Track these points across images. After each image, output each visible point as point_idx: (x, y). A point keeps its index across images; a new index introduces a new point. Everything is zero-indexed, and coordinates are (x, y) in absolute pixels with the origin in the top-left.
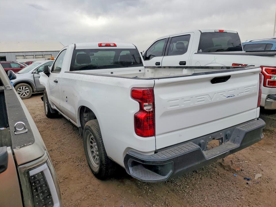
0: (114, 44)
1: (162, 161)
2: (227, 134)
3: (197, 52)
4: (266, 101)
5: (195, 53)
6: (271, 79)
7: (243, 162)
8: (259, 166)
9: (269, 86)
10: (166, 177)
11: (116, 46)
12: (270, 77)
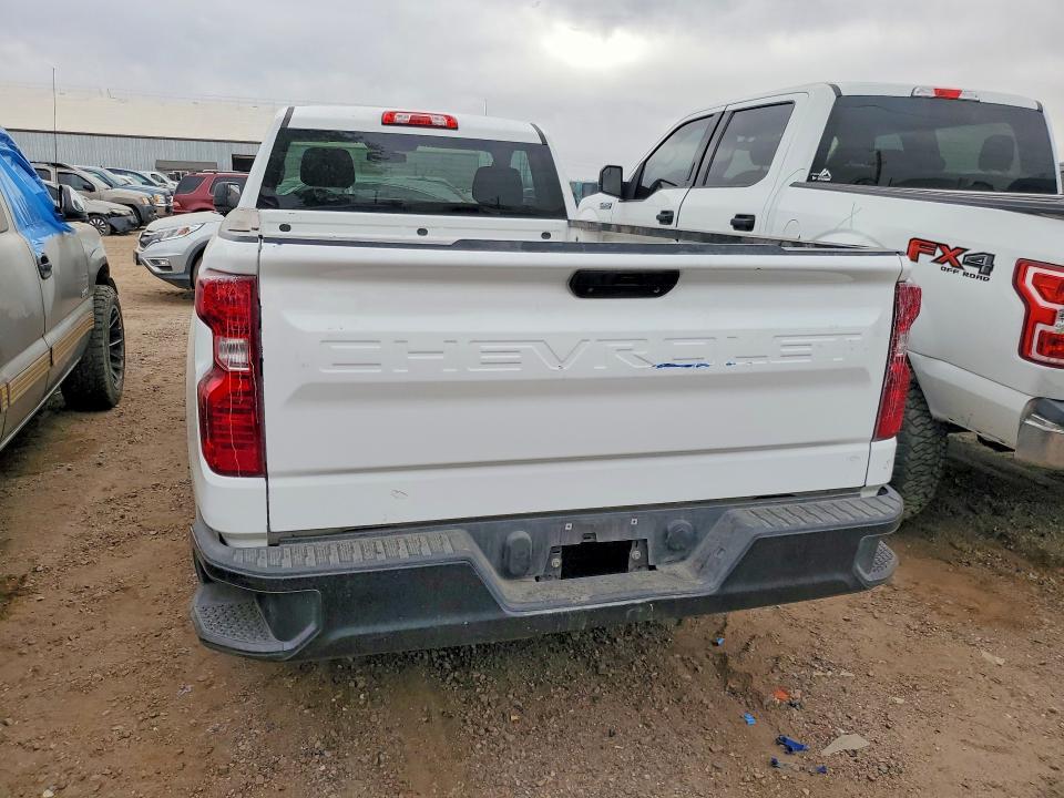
0: (449, 119)
1: (262, 579)
2: (669, 528)
3: (804, 180)
4: (1022, 424)
5: (794, 185)
6: (1052, 323)
7: (830, 673)
8: (894, 703)
9: (1044, 358)
10: (288, 646)
11: (457, 128)
12: (1051, 317)
